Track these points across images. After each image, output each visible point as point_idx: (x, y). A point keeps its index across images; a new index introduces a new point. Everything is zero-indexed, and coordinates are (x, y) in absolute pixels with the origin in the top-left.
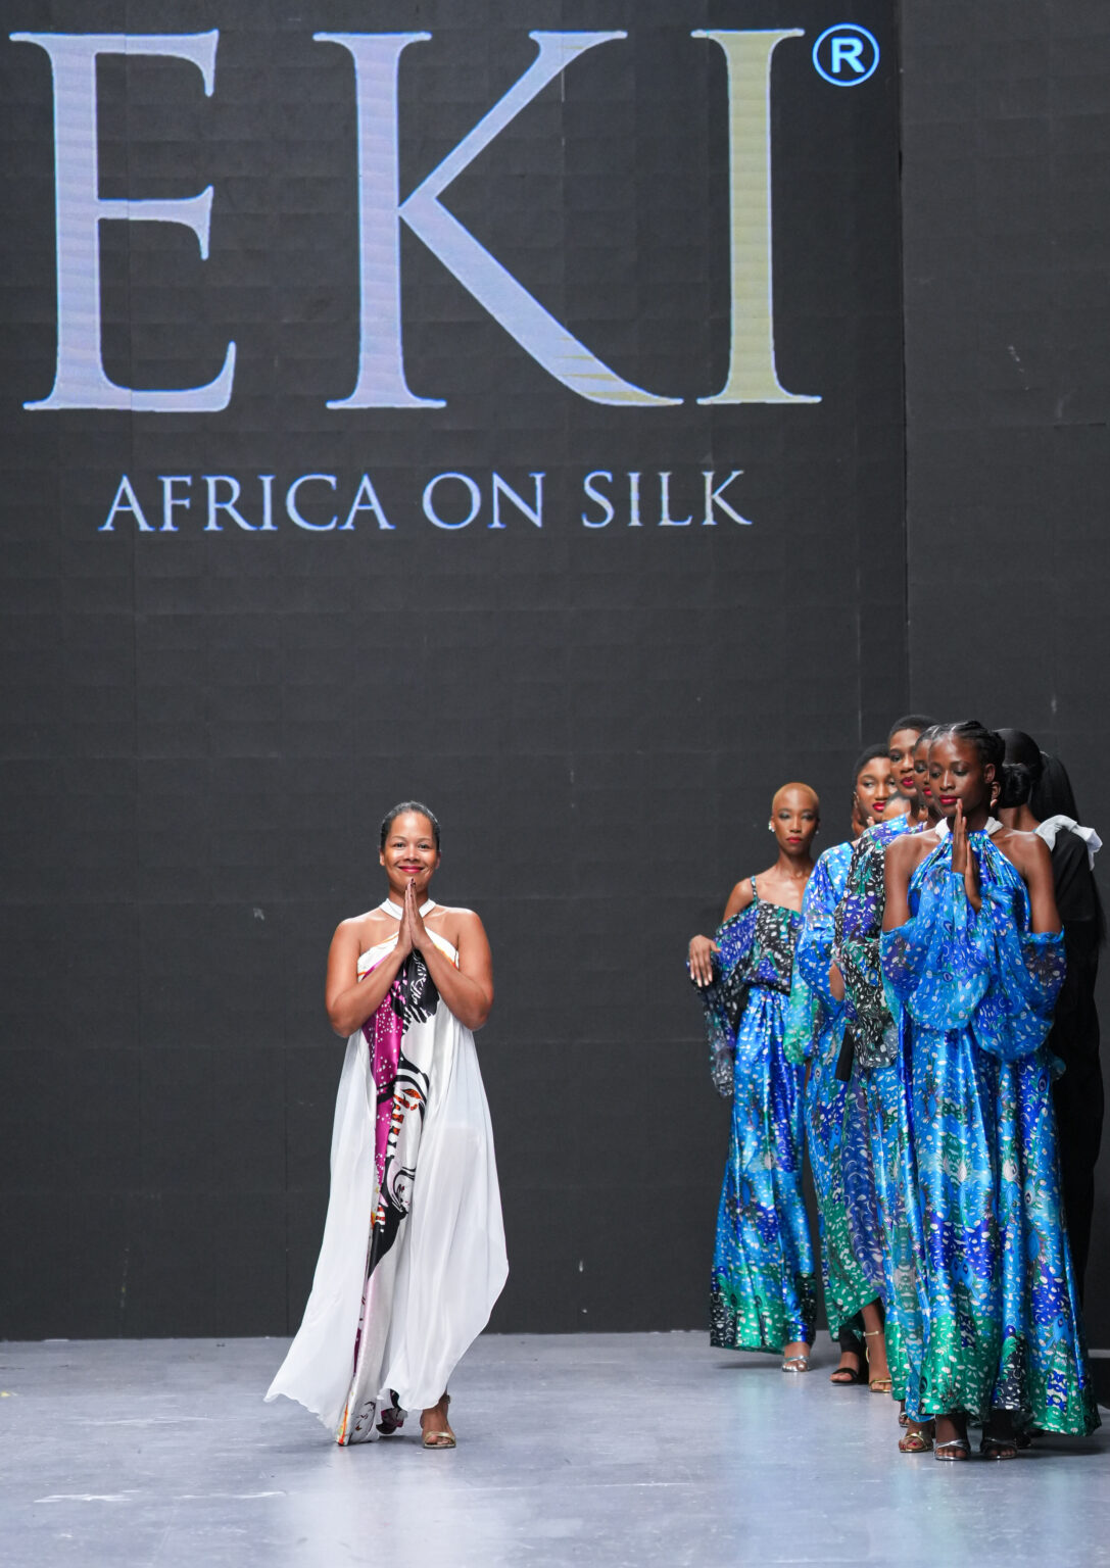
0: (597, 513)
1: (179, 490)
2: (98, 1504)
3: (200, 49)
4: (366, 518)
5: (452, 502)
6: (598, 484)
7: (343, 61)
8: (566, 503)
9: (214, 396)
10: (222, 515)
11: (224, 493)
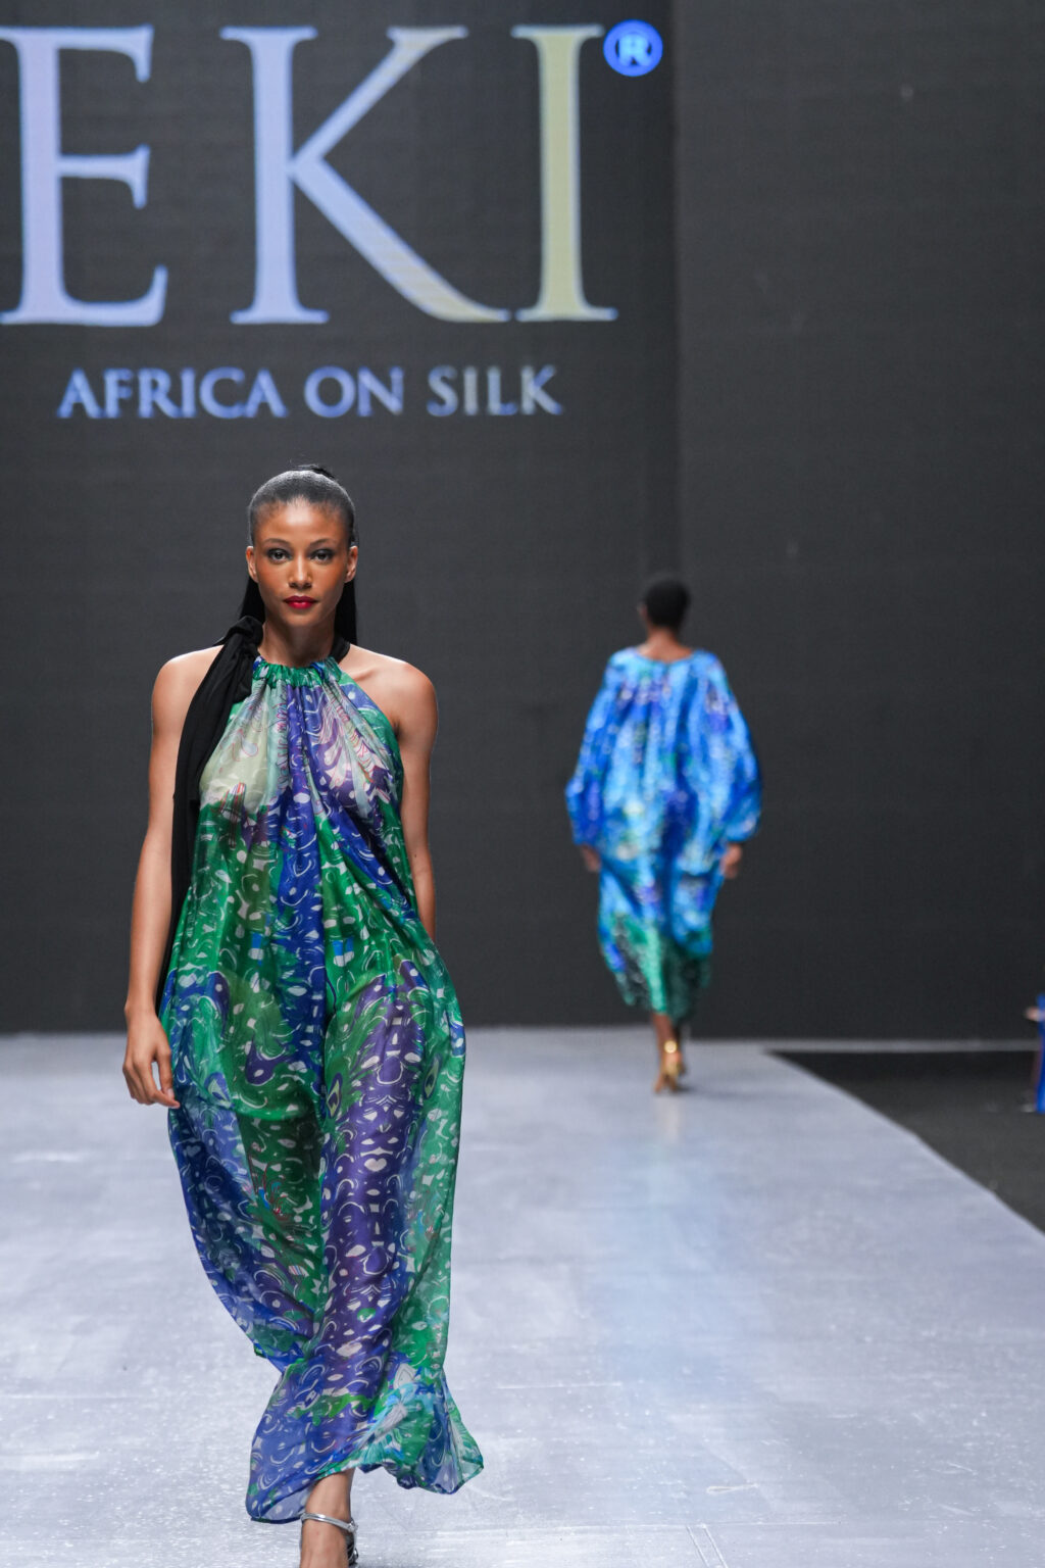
0: (441, 401)
1: (121, 383)
2: (58, 1163)
3: (135, 43)
4: (264, 407)
5: (331, 393)
6: (445, 380)
7: (243, 54)
8: (418, 394)
9: (146, 311)
10: (155, 406)
11: (154, 385)
